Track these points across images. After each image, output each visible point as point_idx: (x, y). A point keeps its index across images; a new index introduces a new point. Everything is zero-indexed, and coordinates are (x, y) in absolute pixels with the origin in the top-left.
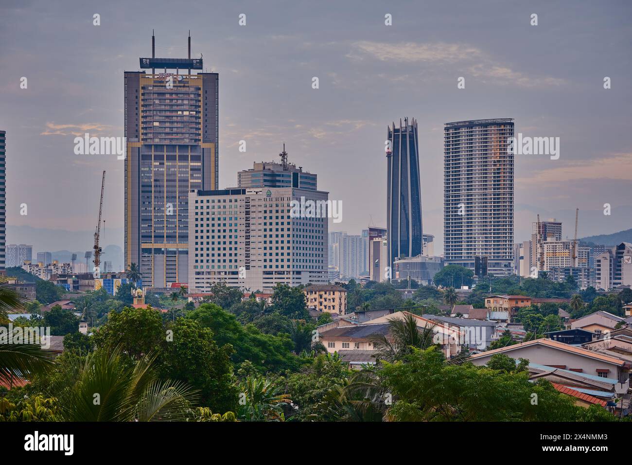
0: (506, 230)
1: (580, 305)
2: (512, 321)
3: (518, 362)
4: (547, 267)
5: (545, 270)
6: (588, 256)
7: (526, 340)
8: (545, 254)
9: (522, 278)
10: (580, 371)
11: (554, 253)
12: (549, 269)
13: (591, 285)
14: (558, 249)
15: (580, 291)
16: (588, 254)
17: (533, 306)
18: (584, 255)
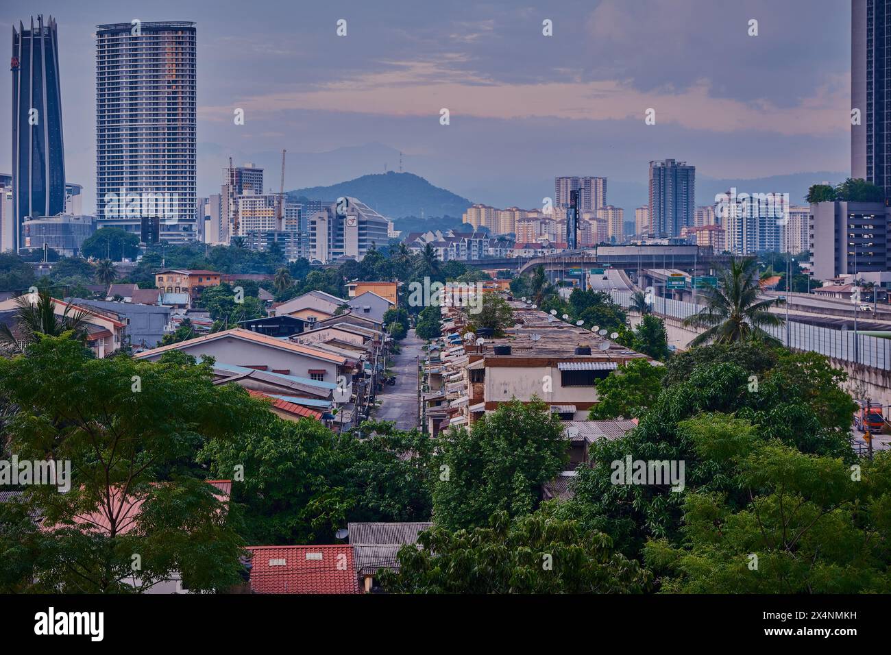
0: (185, 178)
1: (288, 282)
2: (193, 306)
3: (199, 361)
4: (243, 231)
5: (240, 234)
6: (299, 216)
7: (214, 331)
8: (240, 213)
9: (209, 246)
10: (287, 372)
11: (253, 211)
12: (246, 234)
13: (303, 256)
14: (258, 206)
15: (288, 263)
16: (299, 213)
17: (224, 285)
18: (293, 214)
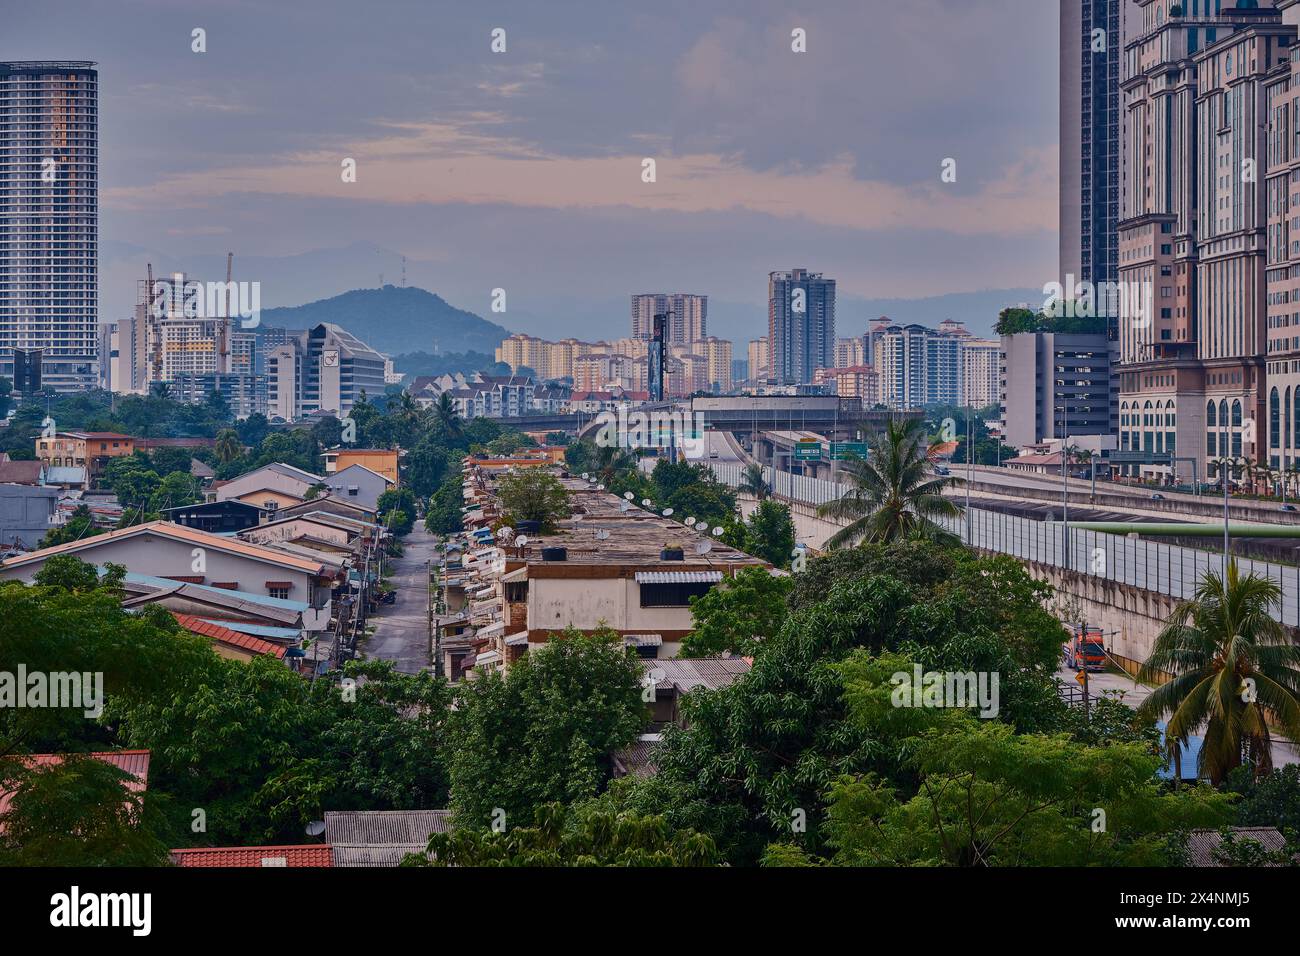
0: (81, 294)
1: (235, 451)
2: (93, 486)
3: (102, 572)
4: (168, 373)
5: (164, 378)
6: (253, 351)
7: (124, 525)
8: (164, 347)
9: (116, 395)
10: (233, 586)
11: (183, 343)
12: (173, 377)
13: (258, 411)
14: (190, 335)
15: (236, 422)
16: (253, 346)
17: (138, 454)
18: (244, 349)
